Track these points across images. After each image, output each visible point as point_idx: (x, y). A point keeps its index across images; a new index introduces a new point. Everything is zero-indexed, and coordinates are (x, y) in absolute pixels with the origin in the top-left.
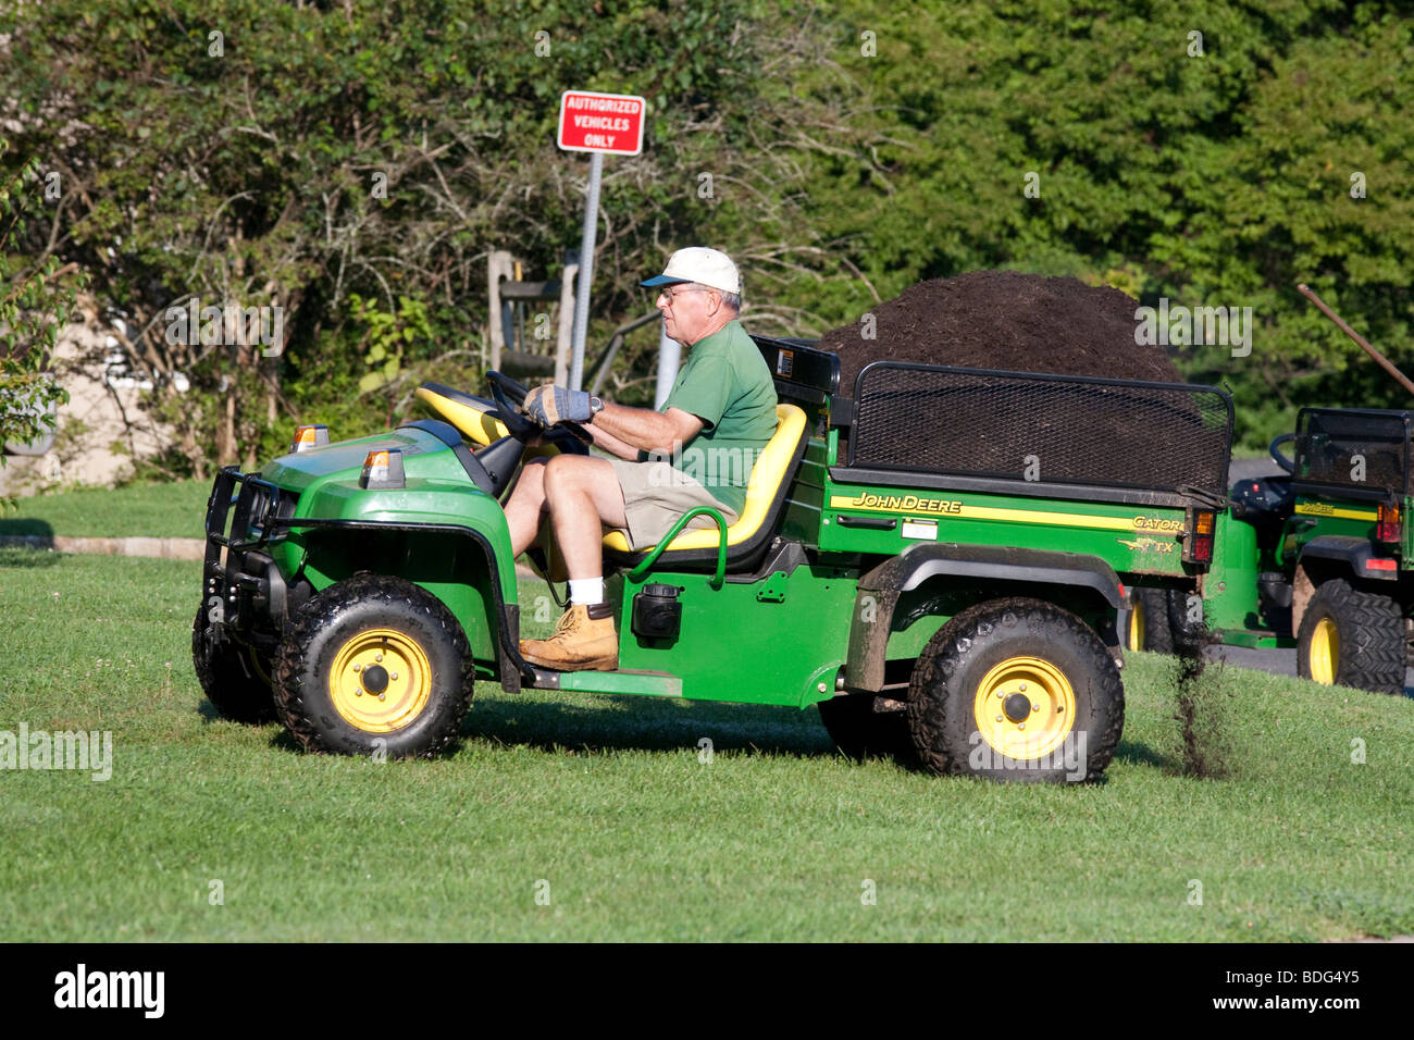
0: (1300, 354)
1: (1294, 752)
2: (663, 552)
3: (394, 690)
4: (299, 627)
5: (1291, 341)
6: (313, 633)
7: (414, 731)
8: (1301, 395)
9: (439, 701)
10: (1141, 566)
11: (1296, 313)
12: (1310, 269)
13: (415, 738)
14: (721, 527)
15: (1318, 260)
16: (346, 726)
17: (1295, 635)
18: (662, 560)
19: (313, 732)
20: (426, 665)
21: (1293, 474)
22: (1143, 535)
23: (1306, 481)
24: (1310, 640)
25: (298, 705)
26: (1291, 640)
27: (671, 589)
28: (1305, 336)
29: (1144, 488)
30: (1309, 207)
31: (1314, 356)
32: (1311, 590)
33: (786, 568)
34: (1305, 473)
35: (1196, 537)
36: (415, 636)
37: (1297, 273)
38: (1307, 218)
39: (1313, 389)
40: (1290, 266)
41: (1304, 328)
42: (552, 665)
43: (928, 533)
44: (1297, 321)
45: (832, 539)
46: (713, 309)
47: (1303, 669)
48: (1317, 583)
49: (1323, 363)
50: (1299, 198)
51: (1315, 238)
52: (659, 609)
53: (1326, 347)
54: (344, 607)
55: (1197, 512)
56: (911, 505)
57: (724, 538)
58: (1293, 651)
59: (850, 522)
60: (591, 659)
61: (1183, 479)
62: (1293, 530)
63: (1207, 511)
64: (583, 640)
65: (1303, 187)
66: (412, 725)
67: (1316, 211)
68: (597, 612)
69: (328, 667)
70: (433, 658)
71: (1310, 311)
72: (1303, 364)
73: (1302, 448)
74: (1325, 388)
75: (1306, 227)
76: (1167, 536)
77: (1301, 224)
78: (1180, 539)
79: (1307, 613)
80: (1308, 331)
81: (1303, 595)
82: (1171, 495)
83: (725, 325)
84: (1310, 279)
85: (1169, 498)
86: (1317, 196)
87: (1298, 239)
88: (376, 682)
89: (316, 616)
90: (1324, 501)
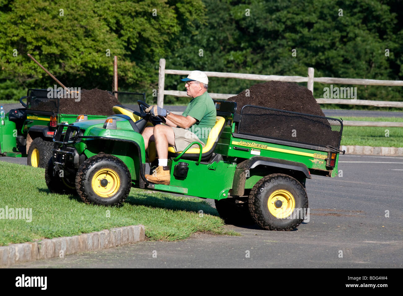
0: (29, 73)
1: (26, 187)
2: (184, 153)
3: (109, 186)
4: (84, 167)
5: (26, 70)
6: (88, 169)
7: (115, 198)
8: (29, 85)
9: (122, 189)
10: (315, 167)
11: (28, 62)
12: (32, 49)
13: (115, 199)
14: (201, 148)
15: (34, 47)
16: (96, 195)
17: (27, 153)
18: (184, 156)
19: (87, 197)
20: (118, 179)
21: (26, 108)
22: (316, 158)
23: (30, 110)
24: (31, 155)
25: (83, 189)
26: (26, 155)
27: (186, 164)
28: (30, 68)
29: (317, 146)
30: (31, 32)
31: (33, 74)
32: (31, 140)
33: (217, 161)
34: (30, 107)
35: (331, 160)
36: (116, 171)
37: (28, 50)
38: (31, 35)
39: (33, 83)
40: (26, 48)
41: (30, 66)
42: (153, 182)
43: (257, 153)
44: (28, 64)
45: (231, 153)
46: (201, 89)
47: (29, 163)
48: (33, 139)
49: (36, 76)
50: (28, 29)
51: (33, 40)
52: (183, 169)
53: (36, 71)
54: (97, 162)
55: (331, 153)
56: (254, 145)
57: (201, 151)
58: (26, 158)
59: (237, 148)
60: (163, 181)
61: (328, 144)
62: (26, 124)
63: (334, 153)
64: (162, 176)
65: (29, 26)
66: (114, 196)
67: (33, 33)
68: (166, 168)
69: (91, 179)
70: (121, 177)
71: (32, 61)
72: (30, 76)
73: (29, 100)
74: (36, 83)
75: (30, 37)
76: (322, 159)
77: (29, 36)
78: (326, 160)
79: (30, 147)
80: (31, 67)
81: (29, 142)
82: (325, 148)
83: (204, 93)
84: (31, 52)
85: (324, 149)
86: (33, 29)
87: (28, 41)
88: (104, 183)
89: (89, 164)
90: (35, 115)
